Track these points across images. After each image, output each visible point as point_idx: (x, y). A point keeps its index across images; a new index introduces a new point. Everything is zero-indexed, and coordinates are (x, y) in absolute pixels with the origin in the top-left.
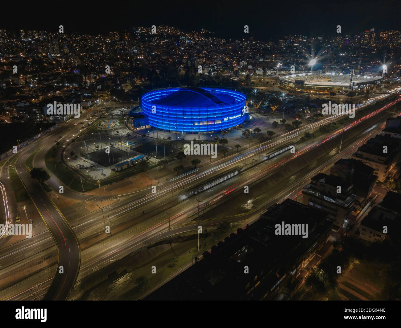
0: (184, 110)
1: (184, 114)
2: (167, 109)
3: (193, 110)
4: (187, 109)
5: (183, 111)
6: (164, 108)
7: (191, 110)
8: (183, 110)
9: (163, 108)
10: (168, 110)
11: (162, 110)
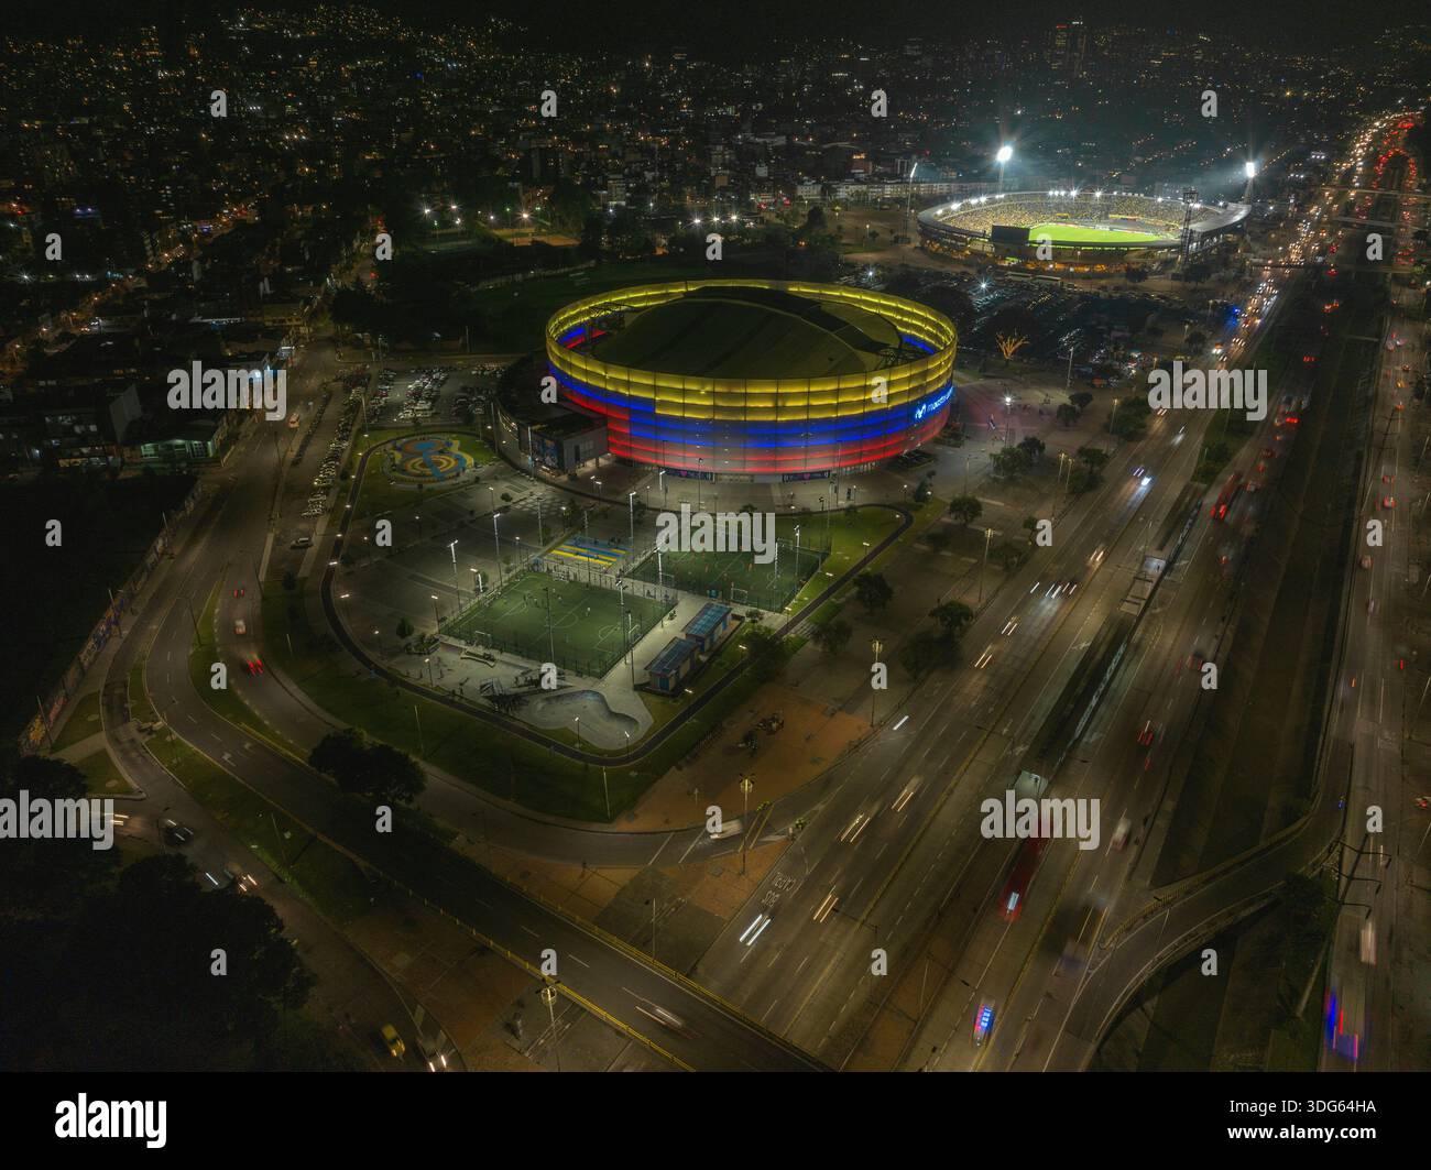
0: (780, 391)
1: (780, 404)
2: (709, 388)
3: (813, 389)
4: (792, 385)
5: (776, 396)
6: (695, 387)
7: (806, 390)
8: (774, 390)
9: (687, 387)
10: (713, 394)
11: (684, 393)
